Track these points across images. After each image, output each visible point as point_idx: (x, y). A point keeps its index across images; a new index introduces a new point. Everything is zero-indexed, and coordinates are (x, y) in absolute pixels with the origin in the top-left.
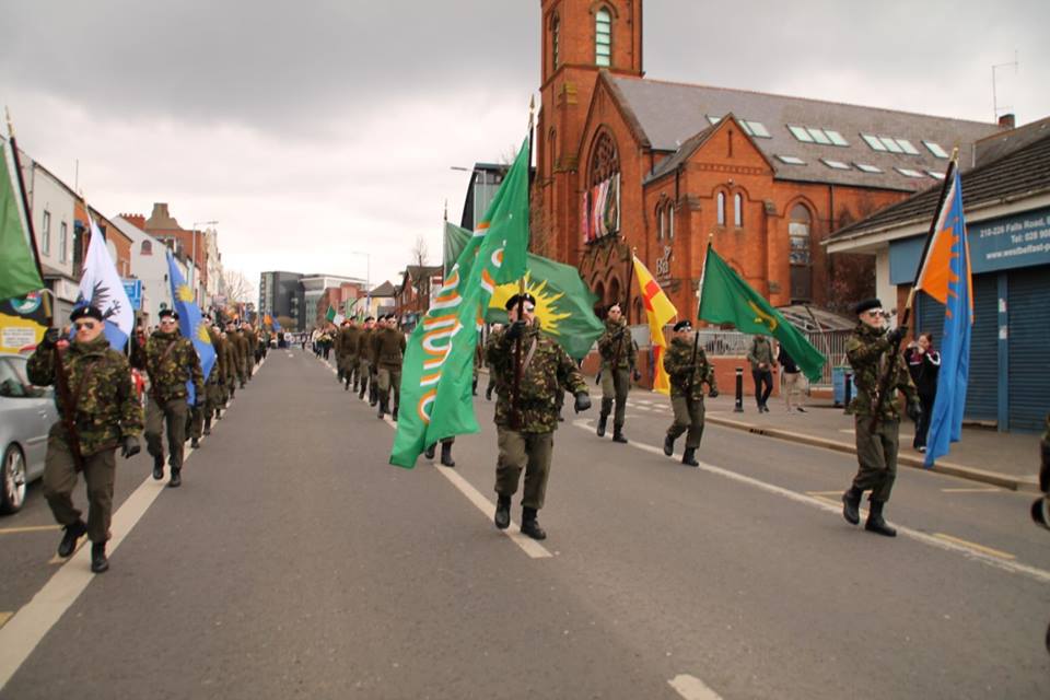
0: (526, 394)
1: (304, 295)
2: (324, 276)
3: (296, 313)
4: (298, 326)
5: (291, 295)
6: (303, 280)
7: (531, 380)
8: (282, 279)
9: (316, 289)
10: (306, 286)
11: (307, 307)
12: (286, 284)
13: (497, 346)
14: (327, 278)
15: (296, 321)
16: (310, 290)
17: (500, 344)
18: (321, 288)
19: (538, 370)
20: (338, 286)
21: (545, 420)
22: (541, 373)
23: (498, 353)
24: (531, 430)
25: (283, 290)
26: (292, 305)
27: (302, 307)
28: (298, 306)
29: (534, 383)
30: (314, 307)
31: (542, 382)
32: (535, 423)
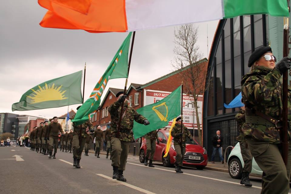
0: (123, 126)
1: (18, 123)
2: (28, 116)
3: (14, 131)
4: (15, 138)
5: (12, 123)
6: (18, 117)
7: (125, 121)
8: (9, 116)
9: (24, 121)
10: (20, 120)
11: (20, 129)
12: (10, 119)
13: (115, 105)
14: (29, 117)
15: (14, 135)
16: (21, 122)
17: (116, 105)
18: (27, 121)
19: (128, 118)
20: (35, 120)
21: (129, 137)
22: (128, 119)
23: (115, 108)
24: (124, 140)
25: (9, 121)
26: (13, 128)
27: (17, 129)
28: (15, 129)
29: (126, 123)
30: (23, 129)
31: (129, 122)
32: (125, 138)
